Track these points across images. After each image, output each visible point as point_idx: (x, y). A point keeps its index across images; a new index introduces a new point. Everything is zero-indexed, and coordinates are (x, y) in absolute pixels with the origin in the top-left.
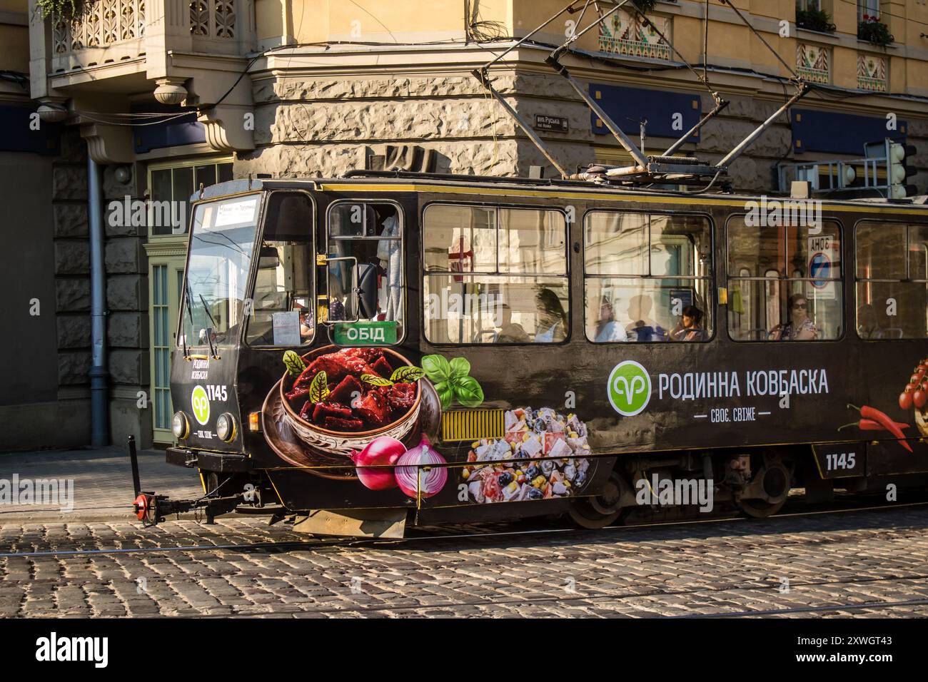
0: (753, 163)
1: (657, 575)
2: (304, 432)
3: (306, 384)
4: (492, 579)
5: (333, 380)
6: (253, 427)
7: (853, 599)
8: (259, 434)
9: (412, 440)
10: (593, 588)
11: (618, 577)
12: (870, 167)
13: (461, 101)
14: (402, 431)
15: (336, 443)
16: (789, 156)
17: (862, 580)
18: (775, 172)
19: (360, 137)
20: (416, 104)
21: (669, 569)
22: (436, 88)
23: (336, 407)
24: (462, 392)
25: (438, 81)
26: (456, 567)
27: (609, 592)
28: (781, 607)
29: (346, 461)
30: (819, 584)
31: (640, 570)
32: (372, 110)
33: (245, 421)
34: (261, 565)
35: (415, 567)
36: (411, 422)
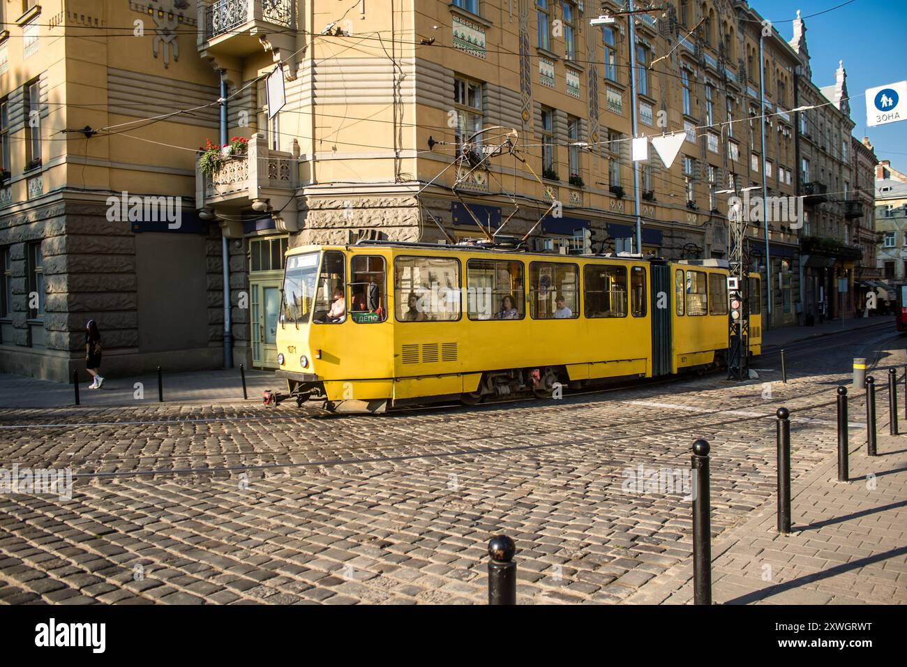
1: (488, 428)
4: (411, 432)
7: (578, 438)
10: (458, 435)
11: (469, 430)
12: (576, 240)
13: (393, 209)
16: (540, 235)
17: (581, 429)
19: (347, 225)
20: (372, 210)
21: (493, 425)
22: (382, 203)
25: (383, 200)
26: (394, 426)
28: (546, 443)
30: (562, 431)
31: (479, 426)
34: (302, 426)
35: (374, 426)
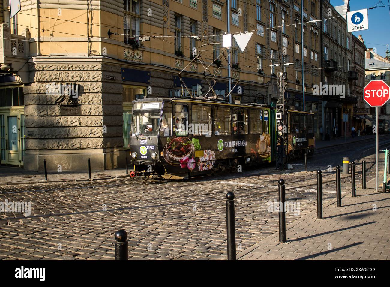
0: (164, 90)
1: (138, 196)
2: (171, 156)
3: (171, 145)
4: (95, 199)
5: (176, 144)
6: (162, 155)
7: (188, 201)
8: (162, 157)
9: (190, 157)
10: (122, 200)
11: (128, 197)
12: (193, 91)
13: (87, 71)
14: (189, 155)
15: (177, 158)
16: (173, 88)
17: (190, 196)
18: (169, 92)
19: (59, 81)
20: (74, 72)
21: (141, 194)
22: (80, 68)
23: (177, 150)
24: (198, 146)
25: (81, 66)
27: (127, 201)
28: (170, 203)
29: (179, 162)
30: (180, 197)
31: (134, 195)
32: (62, 73)
33: (160, 154)
36: (190, 153)
